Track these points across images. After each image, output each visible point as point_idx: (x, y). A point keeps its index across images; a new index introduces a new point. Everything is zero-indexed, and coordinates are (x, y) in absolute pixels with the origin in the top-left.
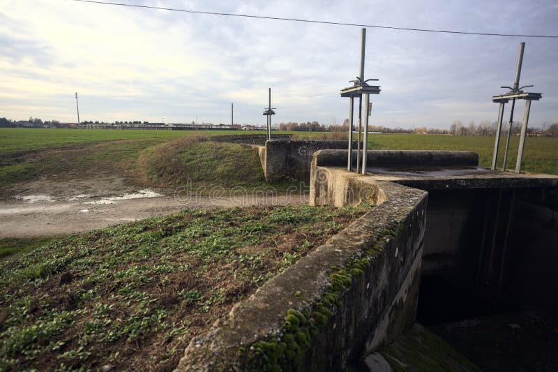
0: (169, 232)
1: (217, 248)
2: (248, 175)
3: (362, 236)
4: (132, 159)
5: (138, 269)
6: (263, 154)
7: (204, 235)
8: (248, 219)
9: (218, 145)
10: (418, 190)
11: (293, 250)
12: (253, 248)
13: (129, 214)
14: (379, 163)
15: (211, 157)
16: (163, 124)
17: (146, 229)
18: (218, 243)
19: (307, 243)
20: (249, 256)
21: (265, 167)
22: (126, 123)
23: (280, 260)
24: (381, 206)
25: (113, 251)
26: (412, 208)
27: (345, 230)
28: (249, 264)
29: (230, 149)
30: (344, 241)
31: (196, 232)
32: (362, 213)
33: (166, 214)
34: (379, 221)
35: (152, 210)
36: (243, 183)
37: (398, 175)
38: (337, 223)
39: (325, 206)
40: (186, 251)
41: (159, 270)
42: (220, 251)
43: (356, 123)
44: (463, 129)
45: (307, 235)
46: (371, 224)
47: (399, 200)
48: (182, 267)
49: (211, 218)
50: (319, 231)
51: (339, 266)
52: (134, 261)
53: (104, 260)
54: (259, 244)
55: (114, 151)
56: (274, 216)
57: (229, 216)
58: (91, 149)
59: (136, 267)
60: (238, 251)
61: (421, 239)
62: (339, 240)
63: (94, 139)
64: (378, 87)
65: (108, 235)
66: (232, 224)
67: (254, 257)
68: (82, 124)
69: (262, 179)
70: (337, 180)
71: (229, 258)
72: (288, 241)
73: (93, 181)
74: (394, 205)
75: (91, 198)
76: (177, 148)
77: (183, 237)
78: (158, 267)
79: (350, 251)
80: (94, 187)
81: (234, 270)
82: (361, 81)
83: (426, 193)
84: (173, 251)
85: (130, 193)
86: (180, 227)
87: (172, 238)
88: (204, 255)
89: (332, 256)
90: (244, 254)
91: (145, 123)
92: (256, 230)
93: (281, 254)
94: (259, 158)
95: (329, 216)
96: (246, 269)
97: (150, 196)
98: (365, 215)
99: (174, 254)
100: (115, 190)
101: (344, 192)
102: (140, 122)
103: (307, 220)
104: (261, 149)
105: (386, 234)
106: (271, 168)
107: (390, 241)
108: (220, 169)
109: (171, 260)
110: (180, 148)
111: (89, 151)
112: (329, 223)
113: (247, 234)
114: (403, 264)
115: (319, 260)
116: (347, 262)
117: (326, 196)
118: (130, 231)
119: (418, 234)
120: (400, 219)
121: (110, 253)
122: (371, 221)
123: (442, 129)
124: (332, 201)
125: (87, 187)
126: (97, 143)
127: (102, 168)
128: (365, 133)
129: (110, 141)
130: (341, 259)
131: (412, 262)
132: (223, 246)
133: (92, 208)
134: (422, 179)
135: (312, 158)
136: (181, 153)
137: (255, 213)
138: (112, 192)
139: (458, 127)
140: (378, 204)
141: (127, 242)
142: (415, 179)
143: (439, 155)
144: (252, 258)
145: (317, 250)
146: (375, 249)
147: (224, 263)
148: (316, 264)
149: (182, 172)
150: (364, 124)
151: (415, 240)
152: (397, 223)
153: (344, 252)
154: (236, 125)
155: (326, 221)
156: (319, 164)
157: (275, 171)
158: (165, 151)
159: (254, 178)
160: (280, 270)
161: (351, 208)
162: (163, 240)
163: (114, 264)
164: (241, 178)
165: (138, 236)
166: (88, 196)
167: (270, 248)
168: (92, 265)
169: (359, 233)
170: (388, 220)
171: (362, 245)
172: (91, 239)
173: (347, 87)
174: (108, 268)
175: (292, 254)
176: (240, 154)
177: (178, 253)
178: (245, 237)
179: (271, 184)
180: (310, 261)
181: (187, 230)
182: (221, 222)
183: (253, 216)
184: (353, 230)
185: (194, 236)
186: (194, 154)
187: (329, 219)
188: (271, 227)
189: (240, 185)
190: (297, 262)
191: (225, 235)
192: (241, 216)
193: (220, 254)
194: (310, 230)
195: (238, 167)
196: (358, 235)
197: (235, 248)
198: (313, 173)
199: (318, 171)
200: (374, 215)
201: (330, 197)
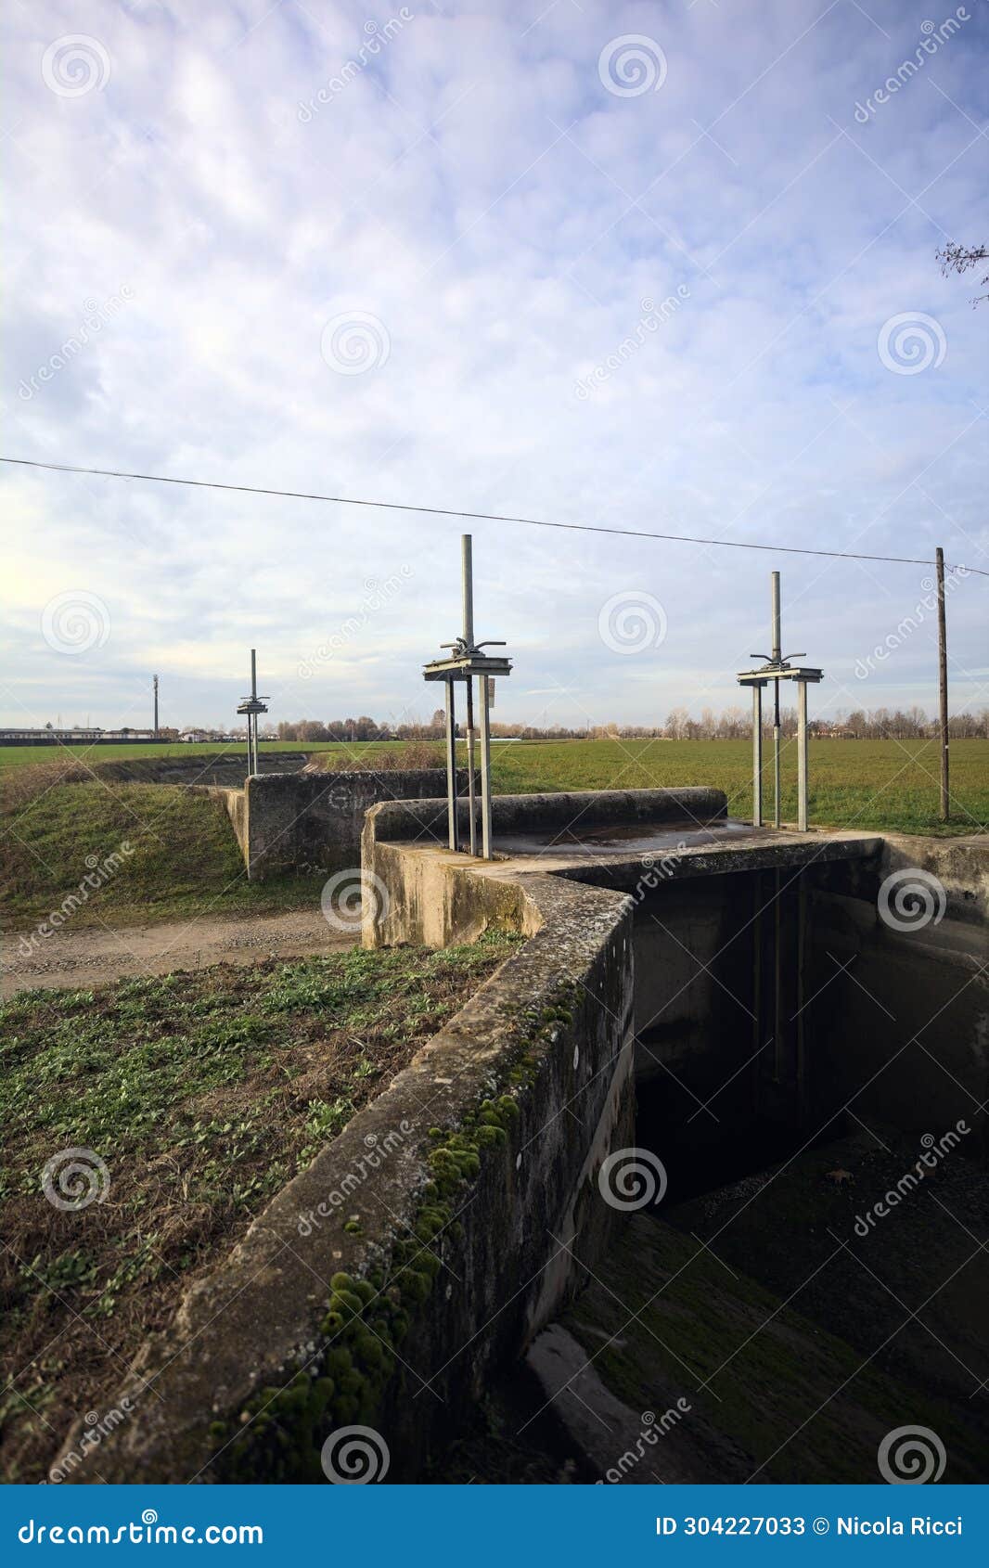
1: (133, 1107)
2: (201, 864)
3: (495, 1033)
6: (240, 810)
7: (92, 1069)
8: (211, 1007)
9: (119, 790)
10: (610, 892)
11: (333, 1091)
12: (227, 1096)
15: (101, 823)
18: (132, 1092)
19: (366, 1065)
20: (220, 1121)
21: (244, 841)
23: (300, 1124)
24: (533, 945)
26: (600, 941)
27: (455, 1019)
28: (222, 1148)
29: (154, 798)
30: (454, 1051)
31: (67, 1064)
32: (491, 965)
34: (530, 986)
36: (188, 887)
39: (402, 947)
40: (40, 1125)
42: (140, 1117)
45: (364, 1040)
46: (514, 996)
47: (572, 923)
48: (30, 1182)
49: (109, 1015)
50: (392, 1029)
51: (447, 1127)
54: (246, 1080)
56: (278, 991)
57: (157, 1003)
60: (190, 1108)
61: (627, 1009)
62: (441, 1051)
64: (504, 661)
66: (168, 1028)
67: (234, 1123)
69: (238, 872)
70: (427, 875)
71: (166, 1133)
72: (318, 1065)
74: (562, 939)
77: (28, 1080)
79: (469, 1079)
81: (182, 1170)
82: (467, 647)
86: (19, 1051)
89: (429, 1099)
90: (207, 1119)
92: (233, 1041)
93: (304, 1103)
94: (230, 821)
95: (413, 978)
96: (213, 1163)
98: (497, 973)
101: (445, 905)
103: (360, 997)
104: (236, 797)
105: (549, 1018)
106: (260, 843)
107: (559, 1036)
110: (12, 803)
112: (414, 1000)
113: (210, 1054)
116: (465, 1111)
117: (402, 915)
120: (576, 975)
122: (513, 988)
124: (417, 931)
130: (451, 1105)
132: (146, 1100)
134: (616, 861)
136: (13, 813)
137: (227, 986)
140: (526, 932)
143: (647, 801)
144: (227, 1127)
145: (393, 1086)
146: (527, 1065)
147: (152, 1153)
149: (15, 867)
152: (571, 987)
153: (457, 1083)
154: (167, 731)
155: (408, 993)
156: (382, 836)
157: (270, 851)
159: (216, 871)
160: (304, 1153)
161: (464, 950)
164: (183, 874)
167: (275, 1091)
169: (489, 1025)
170: (549, 981)
171: (496, 1058)
175: (332, 1101)
176: (178, 812)
177: (16, 1136)
178: (205, 1065)
179: (263, 885)
180: (376, 1122)
181: (40, 1058)
182: (137, 1022)
183: (222, 995)
184: (473, 1019)
185: (61, 1077)
186: (51, 817)
187: (415, 989)
188: (272, 1027)
189: (179, 894)
190: (345, 1129)
191: (151, 1064)
192: (191, 1000)
193: (138, 1124)
194: (369, 1025)
195: (174, 847)
196: (487, 1031)
197: (180, 1101)
198: (369, 861)
199: (379, 855)
200: (518, 971)
201: (413, 916)
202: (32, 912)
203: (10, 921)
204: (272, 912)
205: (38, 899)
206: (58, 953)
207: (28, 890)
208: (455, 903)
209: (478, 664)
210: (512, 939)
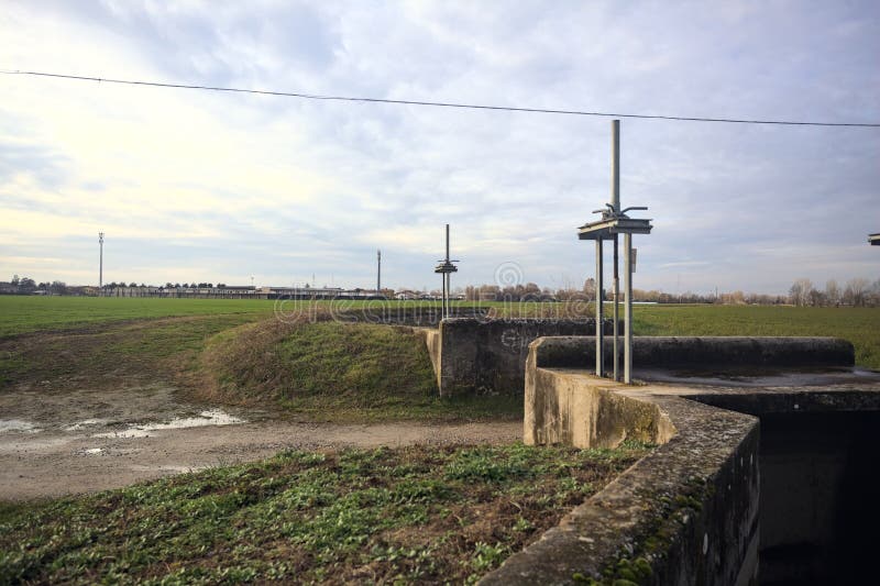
0: (252, 497)
1: (345, 531)
2: (406, 383)
3: (632, 509)
4: (192, 352)
5: (187, 575)
6: (435, 344)
7: (320, 504)
8: (407, 471)
9: (352, 327)
10: (737, 414)
11: (495, 537)
12: (414, 532)
13: (179, 459)
14: (656, 360)
15: (338, 350)
16: (252, 288)
17: (207, 490)
18: (346, 521)
19: (523, 523)
20: (408, 549)
21: (438, 368)
22: (186, 286)
23: (468, 558)
24: (668, 447)
25: (140, 535)
26: (729, 451)
27: (598, 495)
28: (408, 567)
29: (374, 334)
30: (596, 519)
31: (304, 498)
32: (629, 461)
33: (250, 459)
34: (664, 477)
35: (222, 450)
36: (397, 399)
37: (694, 385)
38: (581, 481)
39: (555, 445)
40: (283, 536)
41: (228, 577)
42: (350, 538)
43: (609, 286)
44: (815, 294)
45: (522, 505)
46: (649, 483)
47: (702, 434)
48: (273, 571)
49: (334, 469)
50: (546, 498)
51: (588, 575)
52: (180, 557)
53: (119, 554)
54: (428, 523)
55: (160, 337)
56: (456, 465)
57: (368, 465)
58: (117, 334)
59: (183, 571)
60: (386, 536)
61: (753, 515)
62: (586, 518)
63: (125, 315)
64: (647, 221)
65: (133, 502)
66: (374, 482)
67: (418, 551)
68: (106, 287)
69: (433, 392)
70: (578, 394)
71: (368, 552)
72: (484, 519)
73: (116, 394)
74: (693, 445)
75: (109, 425)
76: (276, 332)
77: (278, 506)
78: (227, 570)
79: (609, 541)
80: (116, 405)
81: (377, 579)
82: (614, 211)
83: (754, 420)
84: (257, 536)
85: (183, 417)
86: (274, 487)
87: (257, 509)
88: (320, 546)
89: (574, 552)
90: (398, 545)
91: (219, 286)
92: (421, 495)
93: (472, 545)
94: (428, 352)
95: (563, 465)
96: (400, 576)
97: (220, 423)
98: (635, 466)
99: (261, 543)
100: (155, 410)
101: (591, 418)
102: (210, 286)
103: (520, 475)
104: (432, 334)
105: (681, 505)
106: (449, 370)
107: (690, 519)
108: (353, 372)
109: (252, 556)
110: (281, 334)
111: (114, 337)
112: (564, 482)
113: (403, 503)
114: (720, 568)
115: (549, 561)
116: (604, 565)
117: (555, 426)
118: (177, 494)
119: (747, 505)
120: (707, 473)
121: (134, 539)
122: (649, 477)
123: (773, 294)
124: (568, 437)
125: (103, 405)
126: (130, 322)
127: (133, 369)
128: (626, 303)
129: (154, 319)
130: (593, 559)
131: (739, 564)
132: (355, 528)
133: (108, 445)
134: (743, 392)
135: (527, 352)
136: (282, 341)
137: (419, 459)
138: (150, 415)
139: (805, 292)
140: (660, 441)
141: (168, 516)
142: (730, 391)
143: (773, 345)
144: (413, 553)
145: (543, 538)
146: (660, 538)
147: (357, 564)
148: (543, 568)
149: (282, 377)
150: (623, 288)
151: (740, 518)
152: (702, 483)
153: (598, 542)
154: (386, 291)
155: (558, 476)
156: (542, 363)
157: (457, 376)
158: (253, 339)
159: (416, 389)
160: (470, 579)
161: (606, 451)
162: (240, 514)
163: (140, 563)
164: (393, 389)
165: (191, 504)
166: (104, 421)
167: (449, 533)
168: (95, 564)
169: (627, 503)
170: (682, 475)
171: (633, 528)
172: (99, 510)
173: (590, 221)
174: (126, 571)
175: (493, 545)
176: (391, 345)
177: (267, 541)
178: (400, 509)
179: (450, 400)
180: (530, 562)
181: (287, 493)
182: (353, 476)
183: (415, 465)
184: (613, 497)
185: (300, 506)
186: (307, 344)
187: (565, 473)
188: (451, 489)
189: (391, 404)
190: (503, 564)
191: (360, 504)
192: (392, 465)
193: (349, 543)
194: (527, 496)
195: (388, 369)
196: (625, 507)
197: (379, 532)
198: (531, 383)
199: (538, 379)
200: (653, 465)
201: (565, 426)
202: (291, 409)
203: (277, 414)
204: (456, 422)
205: (295, 401)
206: (307, 438)
207: (290, 394)
208: (599, 417)
209: (624, 224)
210: (647, 446)
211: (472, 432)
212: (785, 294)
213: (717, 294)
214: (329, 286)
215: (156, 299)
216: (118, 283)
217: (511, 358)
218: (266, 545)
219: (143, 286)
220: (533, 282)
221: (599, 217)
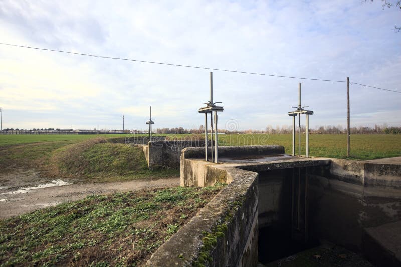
0: (79, 215)
1: (118, 225)
2: (136, 166)
3: (220, 207)
4: (46, 157)
5: (54, 249)
6: (147, 151)
7: (107, 215)
8: (140, 200)
9: (114, 145)
10: (251, 172)
11: (174, 222)
12: (144, 223)
13: (43, 201)
14: (227, 154)
15: (109, 154)
16: (72, 130)
17: (59, 213)
18: (118, 221)
19: (184, 216)
20: (143, 229)
21: (148, 160)
22: (42, 129)
23: (165, 230)
24: (230, 185)
25: (31, 235)
26: (249, 185)
27: (209, 204)
28: (144, 236)
29: (123, 147)
30: (209, 212)
31: (101, 214)
32: (218, 191)
33: (75, 199)
34: (230, 196)
35: (62, 196)
36: (133, 172)
37: (238, 163)
38: (202, 199)
39: (192, 186)
40: (93, 229)
41: (72, 247)
42: (121, 227)
44: (273, 130)
45: (183, 209)
46: (225, 198)
47: (241, 180)
48: (91, 243)
49: (112, 201)
50: (191, 206)
51: (207, 232)
52: (50, 242)
53: (22, 244)
54: (150, 219)
55: (31, 151)
56: (158, 196)
57: (125, 199)
58: (11, 150)
59: (52, 247)
60: (134, 225)
61: (256, 205)
62: (205, 212)
63: (14, 142)
64: (222, 107)
65: (26, 222)
66: (128, 205)
67: (147, 230)
68: (4, 130)
69: (147, 168)
70: (199, 167)
71: (128, 232)
72: (170, 216)
73: (11, 176)
74: (238, 184)
75: (9, 189)
76: (83, 148)
77: (90, 218)
78: (72, 245)
79: (213, 219)
80: (12, 180)
81: (133, 241)
82: (211, 104)
83: (257, 174)
84: (83, 230)
85: (44, 183)
86: (88, 210)
87: (81, 220)
88: (109, 231)
89: (202, 224)
90: (139, 228)
91: (57, 129)
92: (146, 209)
93: (166, 226)
94: (144, 154)
95: (196, 194)
96: (141, 239)
97: (60, 185)
98: (220, 192)
99: (85, 233)
100: (30, 181)
101: (204, 176)
102: (53, 129)
103: (181, 198)
104: (145, 147)
105: (235, 205)
106: (152, 160)
107: (238, 209)
108: (115, 162)
109: (81, 238)
110: (85, 148)
111: (9, 152)
112: (197, 200)
113: (140, 212)
114: (247, 223)
115: (194, 228)
116: (212, 228)
117: (192, 179)
118: (46, 216)
119: (255, 202)
120: (243, 193)
121: (29, 237)
122: (225, 196)
123: (261, 130)
124: (196, 183)
125: (5, 181)
126: (17, 145)
127: (19, 165)
128: (215, 134)
129: (28, 144)
130: (208, 226)
131: (252, 221)
132: (122, 223)
133: (8, 198)
134: (253, 164)
135: (181, 153)
136: (86, 151)
137: (144, 195)
138: (28, 184)
139: (270, 130)
140: (227, 183)
141: (43, 226)
142: (249, 164)
143: (262, 148)
144: (145, 230)
145: (191, 221)
146: (230, 216)
147: (124, 237)
148: (192, 231)
149: (86, 166)
150: (214, 128)
151: (253, 206)
152: (242, 197)
153: (210, 220)
154: (127, 130)
155: (194, 198)
156: (186, 157)
157: (155, 162)
158: (73, 151)
159: (140, 168)
160: (166, 238)
161: (210, 187)
162: (74, 222)
163: (32, 246)
164: (131, 168)
165: (53, 220)
166: (6, 187)
167: (158, 222)
168: (11, 249)
169: (218, 206)
170: (235, 195)
171: (221, 214)
172: (9, 226)
174: (26, 250)
175: (174, 225)
176: (130, 151)
177: (87, 232)
178: (139, 214)
179: (153, 171)
180: (187, 230)
181: (93, 212)
182: (120, 203)
183: (143, 197)
184: (214, 204)
185: (99, 217)
186: (96, 152)
187: (196, 197)
188: (157, 206)
189: (130, 174)
190: (178, 231)
191: (123, 214)
192: (134, 198)
193: (120, 229)
194: (184, 206)
195: (129, 161)
196: (218, 207)
197: (131, 224)
198: (183, 164)
199: (185, 162)
200: (226, 192)
201: (195, 179)
202: (91, 178)
203: (85, 180)
204: (155, 179)
205: (92, 175)
206: (98, 189)
207: (90, 172)
208: (207, 176)
209: (214, 108)
210: (223, 185)
211: (161, 183)
212: (264, 130)
213: (244, 130)
214: (104, 129)
215: (28, 135)
216: (10, 128)
217: (175, 155)
218: (86, 233)
219: (22, 130)
220: (182, 127)
221: (206, 106)
